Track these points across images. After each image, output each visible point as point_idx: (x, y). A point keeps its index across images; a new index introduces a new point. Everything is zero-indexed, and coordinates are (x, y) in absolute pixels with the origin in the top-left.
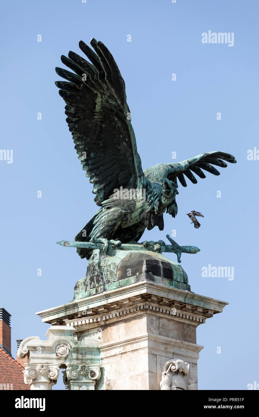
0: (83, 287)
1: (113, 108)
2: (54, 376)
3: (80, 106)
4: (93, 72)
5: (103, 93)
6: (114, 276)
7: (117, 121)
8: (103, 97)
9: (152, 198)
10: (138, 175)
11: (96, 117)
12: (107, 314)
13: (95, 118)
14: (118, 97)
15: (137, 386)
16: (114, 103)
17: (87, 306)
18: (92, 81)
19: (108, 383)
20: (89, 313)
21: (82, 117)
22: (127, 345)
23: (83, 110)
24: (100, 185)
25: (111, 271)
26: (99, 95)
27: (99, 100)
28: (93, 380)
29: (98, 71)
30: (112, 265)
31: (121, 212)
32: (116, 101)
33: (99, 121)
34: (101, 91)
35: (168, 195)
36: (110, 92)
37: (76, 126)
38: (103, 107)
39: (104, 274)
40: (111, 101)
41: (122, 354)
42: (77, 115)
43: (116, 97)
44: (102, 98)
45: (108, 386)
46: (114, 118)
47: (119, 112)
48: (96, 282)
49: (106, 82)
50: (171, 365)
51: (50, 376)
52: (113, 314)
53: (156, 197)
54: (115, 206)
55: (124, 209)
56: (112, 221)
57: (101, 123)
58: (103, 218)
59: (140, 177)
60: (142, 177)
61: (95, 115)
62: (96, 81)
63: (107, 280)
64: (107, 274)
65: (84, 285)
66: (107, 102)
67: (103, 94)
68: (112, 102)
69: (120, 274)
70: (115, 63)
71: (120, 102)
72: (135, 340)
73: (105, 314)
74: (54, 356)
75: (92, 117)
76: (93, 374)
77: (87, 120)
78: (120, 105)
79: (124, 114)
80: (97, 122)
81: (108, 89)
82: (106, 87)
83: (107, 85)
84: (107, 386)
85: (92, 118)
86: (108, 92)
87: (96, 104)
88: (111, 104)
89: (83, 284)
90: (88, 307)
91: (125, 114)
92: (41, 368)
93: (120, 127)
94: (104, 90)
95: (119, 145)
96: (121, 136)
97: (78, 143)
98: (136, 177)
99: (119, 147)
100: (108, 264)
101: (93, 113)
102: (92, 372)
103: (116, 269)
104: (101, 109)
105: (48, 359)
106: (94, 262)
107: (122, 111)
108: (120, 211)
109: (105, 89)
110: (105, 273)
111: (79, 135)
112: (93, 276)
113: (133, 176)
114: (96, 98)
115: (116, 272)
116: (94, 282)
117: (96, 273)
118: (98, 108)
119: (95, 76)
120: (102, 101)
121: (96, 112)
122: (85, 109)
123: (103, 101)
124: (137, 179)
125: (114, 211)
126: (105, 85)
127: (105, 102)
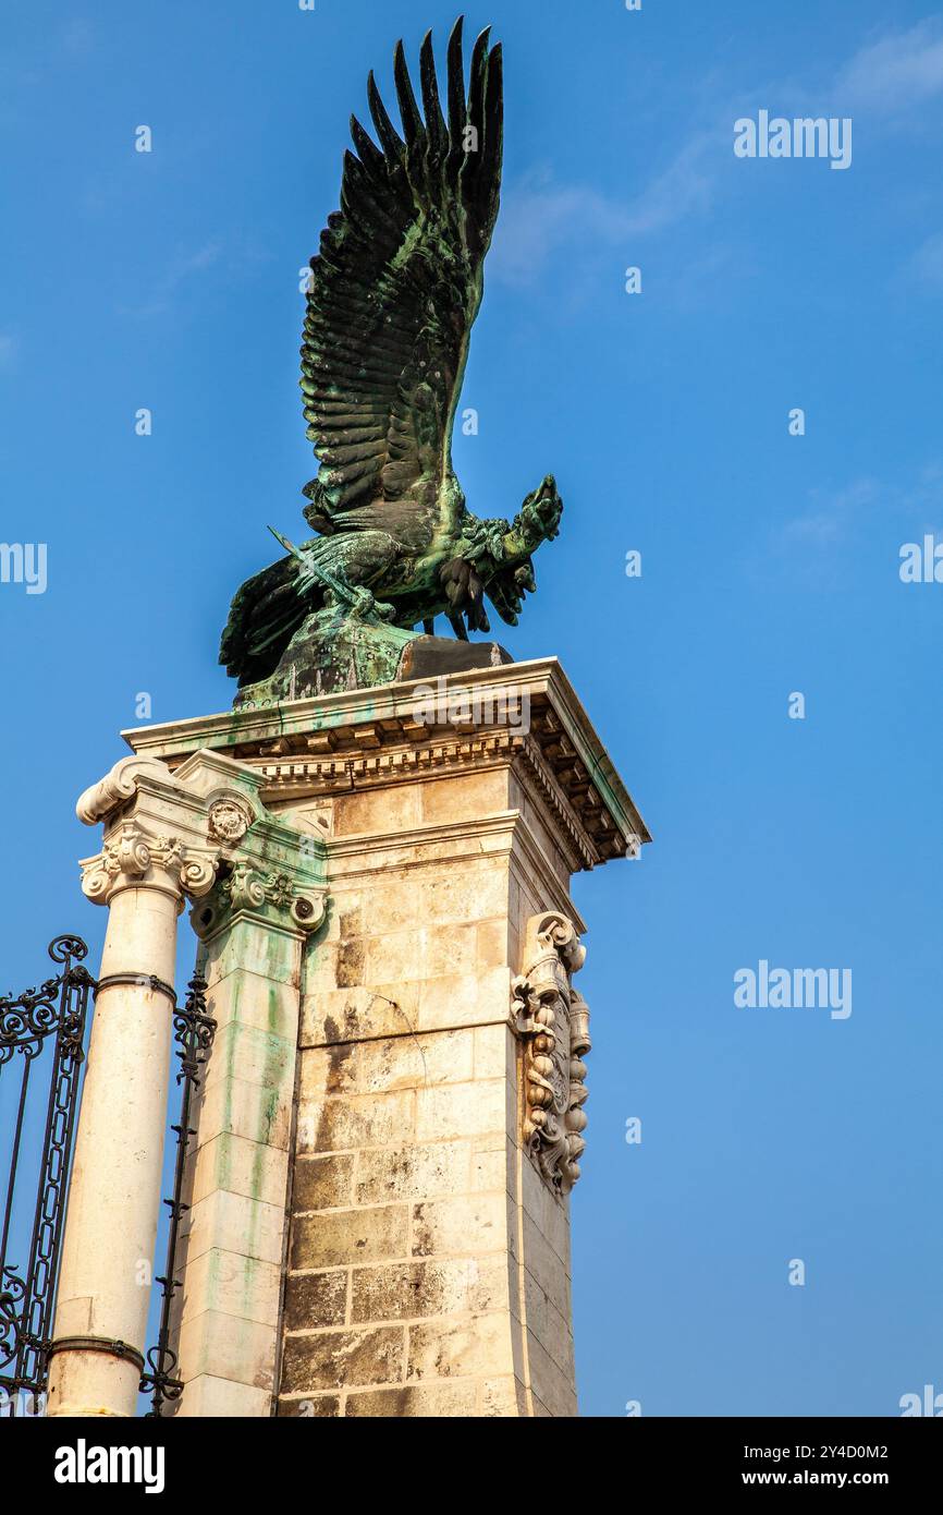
0: (270, 697)
1: (440, 272)
2: (199, 880)
3: (366, 231)
4: (438, 138)
5: (435, 216)
6: (388, 673)
7: (431, 316)
8: (429, 228)
9: (484, 530)
10: (445, 471)
11: (382, 285)
12: (373, 755)
13: (376, 289)
14: (468, 238)
15: (460, 954)
16: (449, 256)
17: (316, 721)
18: (425, 166)
19: (345, 943)
20: (312, 742)
21: (349, 270)
22: (433, 842)
23: (365, 248)
24: (336, 472)
25: (379, 658)
26: (422, 218)
27: (415, 232)
28: (300, 926)
29: (450, 143)
30: (384, 645)
31: (392, 544)
32: (457, 251)
33: (384, 302)
34: (433, 207)
35: (544, 523)
36: (454, 218)
37: (325, 292)
38: (417, 260)
39: (355, 665)
40: (444, 247)
41: (408, 866)
42: (343, 258)
43: (463, 236)
44: (424, 229)
45: (346, 951)
46: (425, 303)
47: (453, 287)
48: (322, 684)
49: (456, 182)
50: (555, 923)
51: (189, 879)
52: (397, 755)
53: (494, 528)
54: (377, 527)
55: (401, 538)
56: (370, 555)
57: (386, 307)
58: (345, 544)
59: (449, 477)
60: (454, 480)
61: (383, 279)
62: (435, 171)
63: (360, 680)
64: (365, 667)
65: (274, 693)
66: (433, 247)
67: (432, 218)
68: (444, 251)
69: (408, 668)
70: (501, 136)
71: (466, 254)
72: (471, 829)
73: (367, 752)
74: (203, 827)
75: (374, 281)
76: (305, 909)
77: (358, 285)
78: (463, 265)
79: (464, 293)
80: (378, 300)
81: (452, 207)
82: (449, 199)
83: (454, 193)
84: (342, 952)
85: (373, 284)
86: (446, 217)
87: (402, 242)
88: (440, 256)
89: (269, 691)
90: (320, 725)
91: (468, 293)
92: (167, 847)
93: (432, 335)
94: (439, 208)
95: (408, 388)
96: (423, 364)
97: (311, 342)
98: (437, 478)
99: (405, 393)
100: (371, 642)
101: (382, 266)
102: (302, 902)
103: (397, 656)
104: (408, 264)
105: (186, 829)
106: (321, 635)
107: (461, 284)
108: (390, 541)
109: (445, 207)
110: (359, 662)
111: (321, 321)
112: (315, 668)
113: (426, 474)
114: (412, 224)
115: (394, 664)
116: (314, 685)
117: (327, 662)
118: (403, 255)
119: (438, 154)
120: (419, 240)
121: (389, 270)
122: (371, 247)
123: (423, 242)
124: (440, 483)
125: (374, 536)
126: (449, 191)
127: (427, 246)
